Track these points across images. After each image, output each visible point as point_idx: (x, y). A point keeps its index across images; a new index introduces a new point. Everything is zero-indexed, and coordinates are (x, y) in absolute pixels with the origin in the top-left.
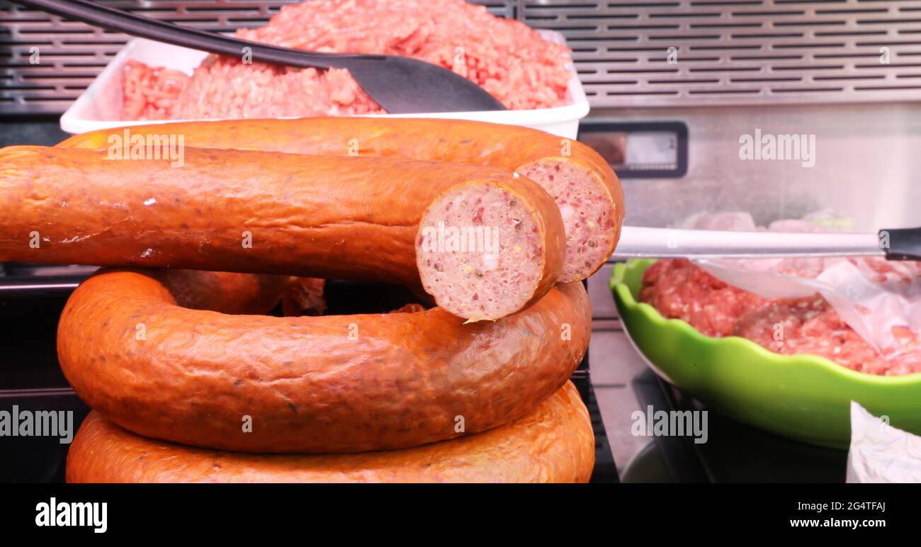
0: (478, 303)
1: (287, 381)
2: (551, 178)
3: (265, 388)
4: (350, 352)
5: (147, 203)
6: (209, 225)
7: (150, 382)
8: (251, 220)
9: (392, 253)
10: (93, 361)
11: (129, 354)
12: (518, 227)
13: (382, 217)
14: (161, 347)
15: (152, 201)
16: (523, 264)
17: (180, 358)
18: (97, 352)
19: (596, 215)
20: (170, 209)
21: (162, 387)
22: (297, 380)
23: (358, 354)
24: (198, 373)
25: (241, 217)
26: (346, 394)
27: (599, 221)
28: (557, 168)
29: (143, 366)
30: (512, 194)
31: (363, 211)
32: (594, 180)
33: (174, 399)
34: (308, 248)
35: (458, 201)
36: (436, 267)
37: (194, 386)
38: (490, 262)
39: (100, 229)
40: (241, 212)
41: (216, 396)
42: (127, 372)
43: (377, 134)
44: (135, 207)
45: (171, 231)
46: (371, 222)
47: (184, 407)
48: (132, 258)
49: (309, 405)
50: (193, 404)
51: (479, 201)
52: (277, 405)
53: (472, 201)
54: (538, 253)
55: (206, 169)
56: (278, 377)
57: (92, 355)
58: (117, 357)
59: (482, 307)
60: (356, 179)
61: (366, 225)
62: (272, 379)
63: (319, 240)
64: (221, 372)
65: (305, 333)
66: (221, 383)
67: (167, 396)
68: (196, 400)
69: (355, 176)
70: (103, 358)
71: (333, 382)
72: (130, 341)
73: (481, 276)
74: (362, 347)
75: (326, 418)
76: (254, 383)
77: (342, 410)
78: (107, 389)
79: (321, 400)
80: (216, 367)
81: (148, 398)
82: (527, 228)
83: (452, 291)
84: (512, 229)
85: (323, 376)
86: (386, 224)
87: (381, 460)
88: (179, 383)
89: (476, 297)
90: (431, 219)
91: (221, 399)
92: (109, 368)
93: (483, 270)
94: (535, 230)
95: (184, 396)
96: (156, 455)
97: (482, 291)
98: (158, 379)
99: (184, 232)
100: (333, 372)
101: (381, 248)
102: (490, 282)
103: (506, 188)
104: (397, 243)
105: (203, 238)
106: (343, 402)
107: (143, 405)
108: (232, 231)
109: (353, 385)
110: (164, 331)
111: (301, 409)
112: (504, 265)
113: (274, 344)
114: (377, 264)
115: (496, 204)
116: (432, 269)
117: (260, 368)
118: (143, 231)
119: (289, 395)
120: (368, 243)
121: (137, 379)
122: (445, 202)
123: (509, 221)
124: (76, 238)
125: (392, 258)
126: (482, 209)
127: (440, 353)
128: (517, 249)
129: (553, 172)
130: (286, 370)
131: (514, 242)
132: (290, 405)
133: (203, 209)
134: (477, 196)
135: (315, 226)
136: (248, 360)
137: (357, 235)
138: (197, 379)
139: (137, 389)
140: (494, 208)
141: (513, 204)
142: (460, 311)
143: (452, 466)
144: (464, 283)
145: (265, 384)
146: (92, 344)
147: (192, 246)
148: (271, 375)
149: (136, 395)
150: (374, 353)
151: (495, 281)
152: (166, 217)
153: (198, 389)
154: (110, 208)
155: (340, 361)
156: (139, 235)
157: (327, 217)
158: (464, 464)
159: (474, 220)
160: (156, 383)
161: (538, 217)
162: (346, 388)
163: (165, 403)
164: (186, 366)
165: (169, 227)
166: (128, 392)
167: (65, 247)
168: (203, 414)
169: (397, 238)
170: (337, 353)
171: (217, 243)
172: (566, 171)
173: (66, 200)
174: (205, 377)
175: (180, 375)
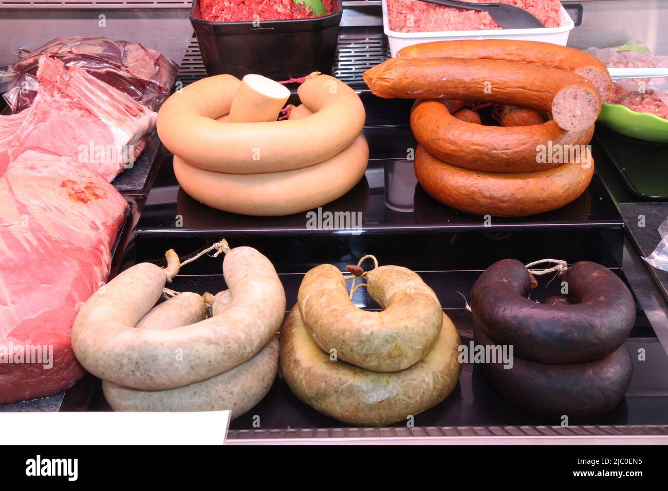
0: (573, 126)
1: (507, 151)
2: (588, 73)
3: (498, 153)
4: (527, 141)
5: (443, 79)
6: (464, 87)
7: (457, 149)
8: (479, 86)
9: (532, 100)
10: (434, 139)
11: (449, 139)
12: (589, 101)
13: (529, 88)
14: (461, 137)
15: (445, 79)
16: (590, 114)
17: (469, 142)
18: (436, 137)
19: (603, 86)
20: (452, 82)
21: (462, 151)
22: (510, 151)
23: (530, 142)
24: (475, 147)
25: (475, 84)
26: (526, 155)
27: (604, 88)
28: (590, 70)
29: (454, 143)
30: (588, 90)
31: (522, 85)
32: (604, 75)
33: (466, 155)
34: (500, 96)
35: (568, 91)
36: (559, 113)
37: (474, 151)
38: (578, 113)
39: (426, 88)
40: (476, 83)
41: (481, 155)
42: (449, 145)
43: (514, 48)
44: (439, 81)
45: (450, 89)
46: (524, 89)
47: (470, 158)
48: (436, 97)
49: (513, 159)
50: (473, 157)
51: (576, 92)
52: (502, 159)
53: (573, 92)
54: (596, 110)
55: (463, 67)
56: (503, 150)
57: (433, 137)
58: (444, 139)
59: (574, 127)
60: (519, 73)
61: (522, 90)
62: (501, 150)
63: (504, 94)
64: (483, 147)
65: (511, 134)
66: (483, 151)
67: (464, 154)
68: (474, 156)
69: (517, 71)
70: (438, 139)
71: (522, 151)
72: (449, 134)
73: (575, 117)
74: (531, 139)
75: (518, 163)
76: (494, 151)
77: (524, 160)
78: (440, 149)
79: (517, 157)
80: (482, 145)
81: (456, 154)
82: (593, 101)
83: (564, 122)
84: (587, 102)
85: (518, 149)
86: (531, 90)
87: (534, 175)
88: (468, 150)
89: (572, 124)
90: (558, 97)
91: (483, 156)
92: (441, 142)
93: (576, 115)
94: (596, 103)
95: (470, 154)
96: (456, 171)
97: (575, 122)
98: (461, 148)
99: (455, 89)
100: (521, 148)
101: (528, 98)
102: (578, 119)
103: (586, 88)
104: (535, 98)
105: (461, 91)
106: (525, 158)
107: (454, 156)
108: (472, 89)
109: (528, 152)
110: (462, 131)
111: (511, 160)
112: (583, 113)
113: (502, 138)
114: (525, 103)
115: (583, 93)
116: (557, 114)
117: (496, 146)
118: (441, 89)
119: (507, 156)
120: (522, 96)
121: (453, 148)
122: (564, 91)
123: (586, 99)
124: (419, 91)
125: (532, 102)
126: (577, 95)
127: (556, 140)
128: (589, 108)
129: (589, 71)
130: (506, 147)
131: (588, 106)
132: (507, 159)
133: (462, 82)
134: (576, 90)
135: (503, 89)
136: (493, 143)
137: (519, 93)
138: (475, 149)
139: (452, 150)
140: (581, 95)
141: (588, 93)
142: (566, 128)
143: (556, 176)
144: (568, 119)
145: (499, 152)
146: (433, 133)
147: (458, 94)
148: (501, 149)
149: (452, 153)
150: (535, 141)
151: (579, 119)
152: (450, 84)
153: (475, 152)
154: (431, 81)
155: (524, 144)
156: (440, 90)
157: (508, 86)
158: (560, 176)
159: (574, 98)
160: (460, 150)
161: (596, 98)
162: (526, 153)
163: (462, 156)
164: (470, 144)
165: (450, 88)
166: (448, 151)
167: (415, 94)
168: (475, 160)
169: (535, 96)
170: (523, 141)
171: (466, 93)
172: (594, 71)
173: (416, 79)
174: (477, 149)
175: (468, 147)
